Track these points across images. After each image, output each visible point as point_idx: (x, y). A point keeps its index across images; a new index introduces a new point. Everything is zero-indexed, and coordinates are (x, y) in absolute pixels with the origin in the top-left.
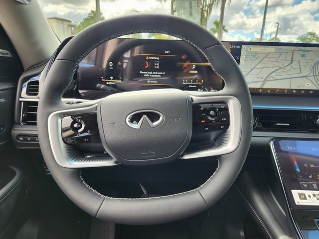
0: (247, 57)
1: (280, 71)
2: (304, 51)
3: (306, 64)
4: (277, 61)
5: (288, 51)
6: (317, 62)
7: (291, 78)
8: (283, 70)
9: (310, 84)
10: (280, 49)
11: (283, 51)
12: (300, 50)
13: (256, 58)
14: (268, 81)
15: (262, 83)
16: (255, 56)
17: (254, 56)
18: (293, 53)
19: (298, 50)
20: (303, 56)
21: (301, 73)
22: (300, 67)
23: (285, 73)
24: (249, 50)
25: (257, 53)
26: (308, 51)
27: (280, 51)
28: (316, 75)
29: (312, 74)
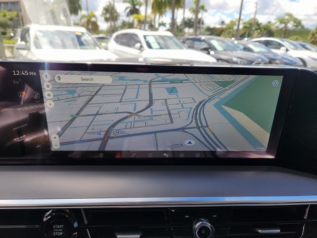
0: (56, 93)
1: (131, 119)
2: (172, 82)
3: (180, 106)
4: (120, 102)
5: (138, 82)
6: (200, 103)
7: (155, 132)
8: (137, 118)
9: (193, 142)
10: (122, 78)
11: (129, 82)
12: (164, 81)
13: (76, 95)
14: (112, 138)
15: (100, 142)
16: (74, 92)
17: (71, 92)
18: (150, 86)
19: (160, 79)
20: (172, 91)
21: (172, 122)
22: (169, 111)
23: (143, 124)
24: (57, 80)
25: (76, 85)
26: (181, 82)
27: (124, 83)
28: (202, 126)
29: (194, 124)
